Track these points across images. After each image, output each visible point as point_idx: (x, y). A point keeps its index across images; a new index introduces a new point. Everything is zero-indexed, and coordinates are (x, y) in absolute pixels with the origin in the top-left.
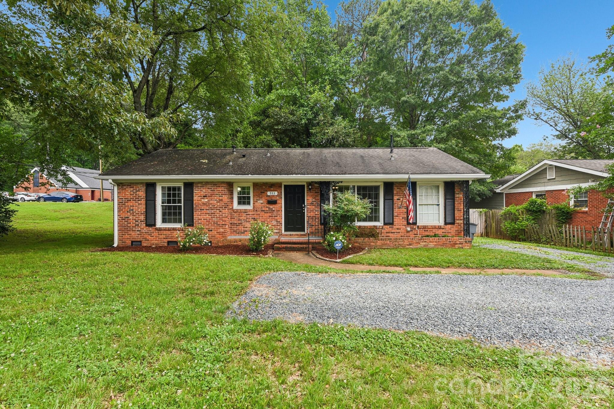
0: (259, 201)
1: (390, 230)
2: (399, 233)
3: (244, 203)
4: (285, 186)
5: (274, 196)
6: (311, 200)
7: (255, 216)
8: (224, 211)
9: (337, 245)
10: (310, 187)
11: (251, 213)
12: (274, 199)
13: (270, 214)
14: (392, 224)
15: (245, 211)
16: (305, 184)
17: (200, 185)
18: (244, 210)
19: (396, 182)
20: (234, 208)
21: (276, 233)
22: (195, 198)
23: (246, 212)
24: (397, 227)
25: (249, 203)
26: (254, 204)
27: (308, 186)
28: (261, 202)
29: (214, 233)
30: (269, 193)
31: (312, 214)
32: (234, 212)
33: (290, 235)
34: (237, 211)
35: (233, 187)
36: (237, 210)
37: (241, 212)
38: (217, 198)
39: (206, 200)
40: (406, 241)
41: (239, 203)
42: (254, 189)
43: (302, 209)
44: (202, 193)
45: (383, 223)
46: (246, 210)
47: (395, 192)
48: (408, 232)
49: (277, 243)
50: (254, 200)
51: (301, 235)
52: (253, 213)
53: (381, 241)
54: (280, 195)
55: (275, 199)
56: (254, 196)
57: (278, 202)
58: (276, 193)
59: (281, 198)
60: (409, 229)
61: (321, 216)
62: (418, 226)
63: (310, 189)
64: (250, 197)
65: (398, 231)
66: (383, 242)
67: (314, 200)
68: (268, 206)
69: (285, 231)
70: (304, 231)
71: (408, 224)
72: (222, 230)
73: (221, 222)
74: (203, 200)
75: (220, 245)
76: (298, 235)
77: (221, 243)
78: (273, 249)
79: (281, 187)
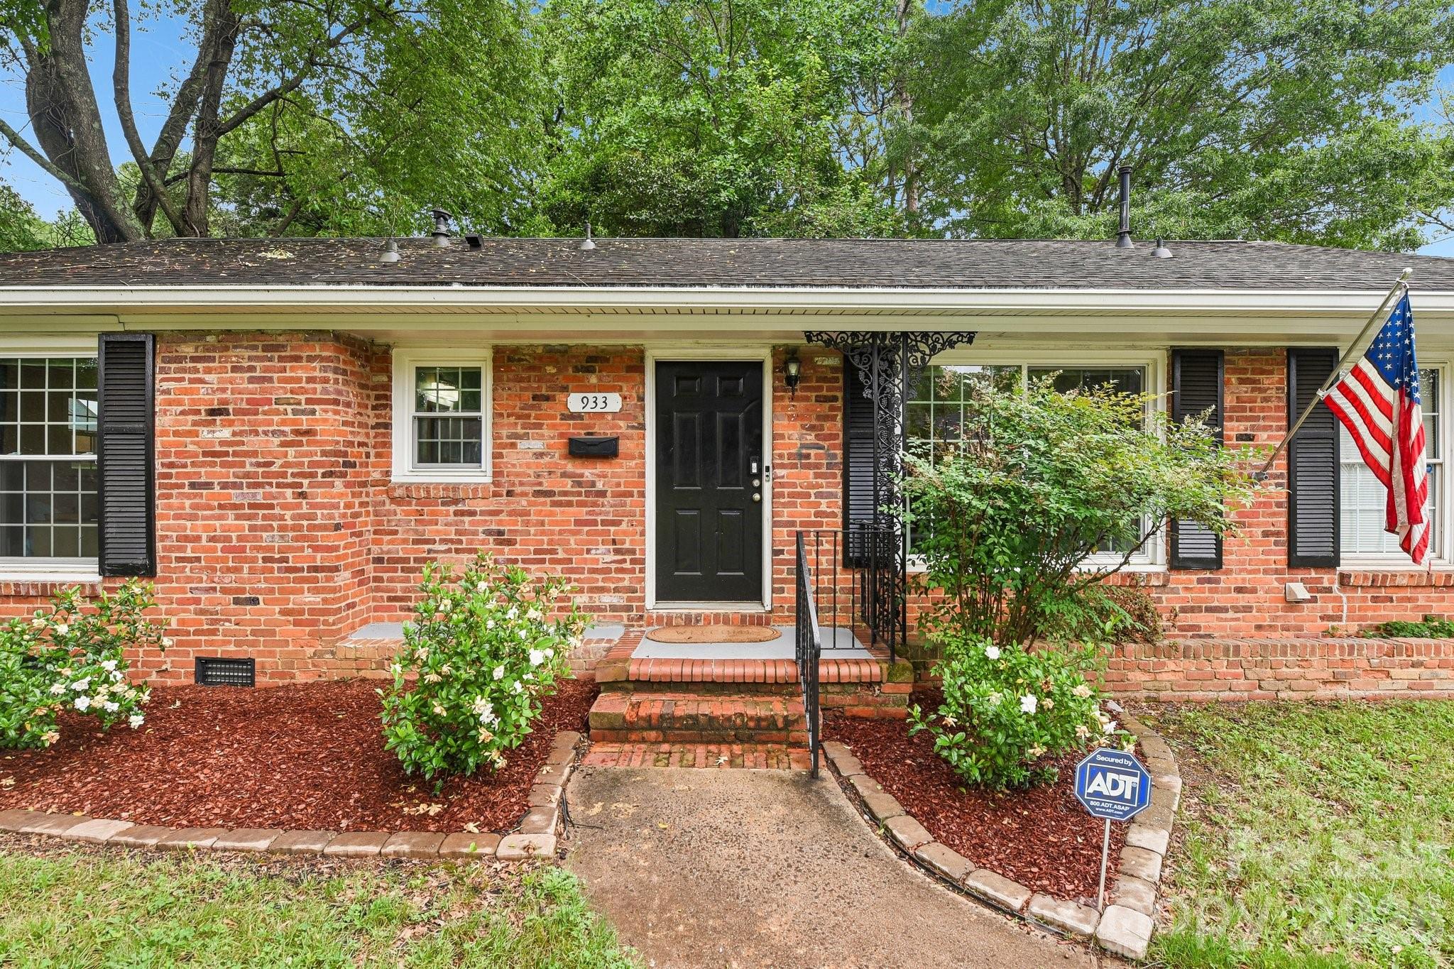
0: (522, 444)
1: (1205, 595)
2: (1248, 609)
3: (451, 455)
4: (660, 365)
5: (601, 415)
6: (795, 436)
7: (505, 523)
8: (319, 494)
9: (1100, 784)
10: (793, 370)
11: (479, 506)
12: (603, 431)
13: (583, 513)
14: (1215, 564)
15: (452, 496)
16: (763, 353)
17: (188, 350)
18: (446, 487)
19: (1236, 351)
20: (394, 479)
21: (614, 608)
22: (162, 422)
23: (456, 502)
24: (1237, 579)
25: (473, 456)
26: (496, 456)
27: (781, 367)
28: (537, 445)
29: (268, 612)
30: (575, 402)
31: (801, 512)
32: (393, 500)
33: (689, 621)
34: (406, 496)
35: (387, 371)
36: (408, 487)
37: (428, 500)
38: (282, 419)
39: (226, 434)
40: (1315, 660)
41: (427, 454)
42: (497, 380)
43: (747, 483)
44: (202, 392)
45: (1162, 556)
46: (455, 487)
47: (1229, 401)
48: (1293, 604)
49: (613, 686)
50: (496, 437)
51: (745, 620)
52: (492, 504)
53: (1184, 664)
54: (632, 415)
55: (610, 433)
56: (497, 415)
57: (624, 446)
58: (614, 402)
59: (642, 427)
60: (1300, 591)
61: (846, 523)
62: (1344, 579)
63: (791, 381)
64: (477, 421)
65: (1243, 599)
66: (1190, 665)
67: (811, 438)
68: (570, 467)
69: (661, 595)
70: (757, 596)
71: (1295, 562)
72: (310, 599)
73: (305, 556)
74: (205, 433)
75: (301, 679)
76: (726, 620)
77: (304, 670)
78: (585, 727)
79: (640, 369)
